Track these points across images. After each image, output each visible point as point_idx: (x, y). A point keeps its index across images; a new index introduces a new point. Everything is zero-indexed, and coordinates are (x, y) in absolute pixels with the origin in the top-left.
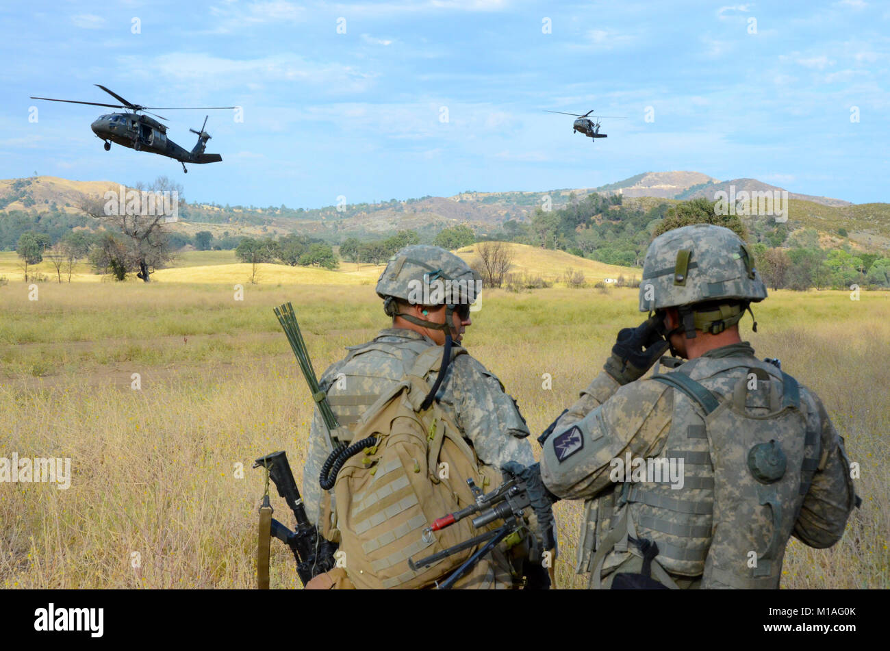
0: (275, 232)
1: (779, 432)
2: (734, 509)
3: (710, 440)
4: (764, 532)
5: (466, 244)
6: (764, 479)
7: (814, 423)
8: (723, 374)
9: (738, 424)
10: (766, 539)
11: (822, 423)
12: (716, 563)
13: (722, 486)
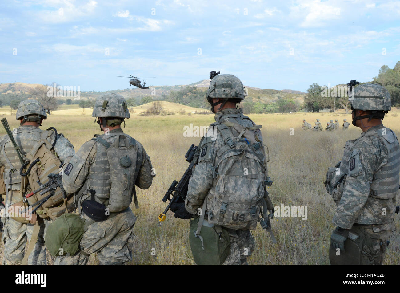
0: (91, 99)
1: (129, 153)
2: (116, 176)
3: (108, 156)
4: (125, 182)
5: (150, 102)
6: (125, 167)
7: (140, 151)
8: (112, 137)
9: (117, 151)
10: (126, 184)
11: (143, 151)
12: (112, 193)
13: (113, 170)
